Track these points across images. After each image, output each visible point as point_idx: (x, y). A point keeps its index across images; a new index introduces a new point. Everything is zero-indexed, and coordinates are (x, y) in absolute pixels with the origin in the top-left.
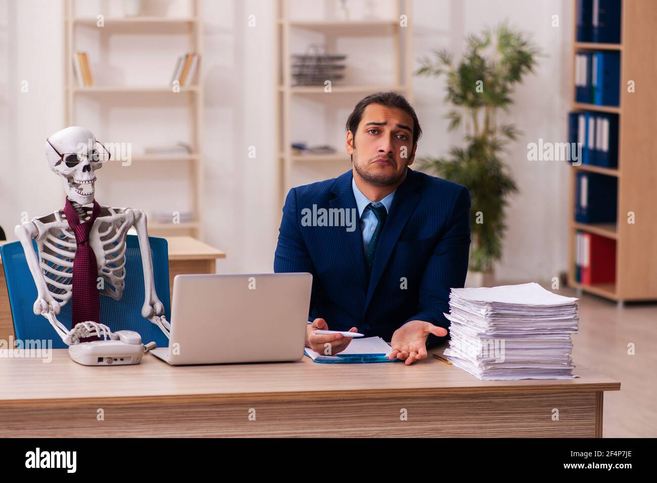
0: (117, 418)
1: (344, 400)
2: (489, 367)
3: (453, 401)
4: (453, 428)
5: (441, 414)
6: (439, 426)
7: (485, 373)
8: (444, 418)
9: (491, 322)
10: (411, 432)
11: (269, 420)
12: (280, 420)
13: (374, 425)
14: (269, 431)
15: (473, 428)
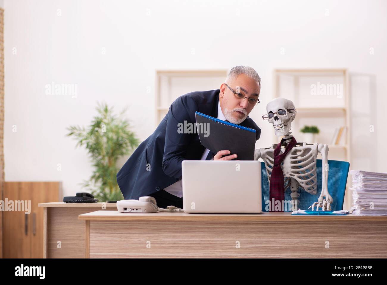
0: (154, 229)
2: (363, 208)
4: (341, 241)
5: (333, 233)
6: (332, 240)
7: (361, 212)
8: (335, 235)
9: (363, 183)
10: (316, 242)
11: (236, 233)
12: (242, 233)
13: (294, 238)
15: (352, 241)
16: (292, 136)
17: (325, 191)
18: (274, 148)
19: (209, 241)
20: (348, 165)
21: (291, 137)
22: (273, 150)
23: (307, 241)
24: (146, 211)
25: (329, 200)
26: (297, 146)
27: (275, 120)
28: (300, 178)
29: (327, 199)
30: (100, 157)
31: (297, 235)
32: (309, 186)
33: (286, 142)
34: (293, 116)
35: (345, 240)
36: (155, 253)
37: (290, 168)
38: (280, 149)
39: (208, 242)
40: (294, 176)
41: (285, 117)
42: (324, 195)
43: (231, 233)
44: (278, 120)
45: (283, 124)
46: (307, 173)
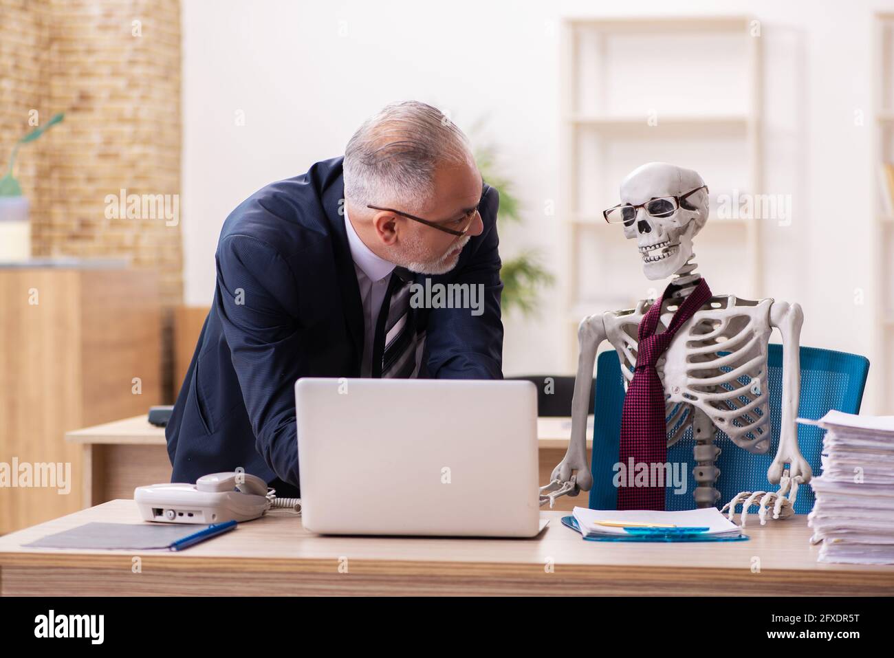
1: (563, 583)
2: (834, 540)
7: (830, 551)
9: (834, 459)
16: (696, 275)
17: (787, 445)
18: (642, 312)
20: (867, 364)
21: (694, 279)
22: (638, 318)
24: (216, 519)
25: (800, 473)
26: (713, 305)
27: (641, 231)
28: (714, 404)
29: (793, 470)
32: (743, 429)
33: (679, 295)
34: (697, 218)
37: (684, 376)
38: (659, 318)
40: (696, 399)
41: (671, 222)
42: (785, 459)
44: (648, 230)
45: (663, 243)
46: (737, 388)
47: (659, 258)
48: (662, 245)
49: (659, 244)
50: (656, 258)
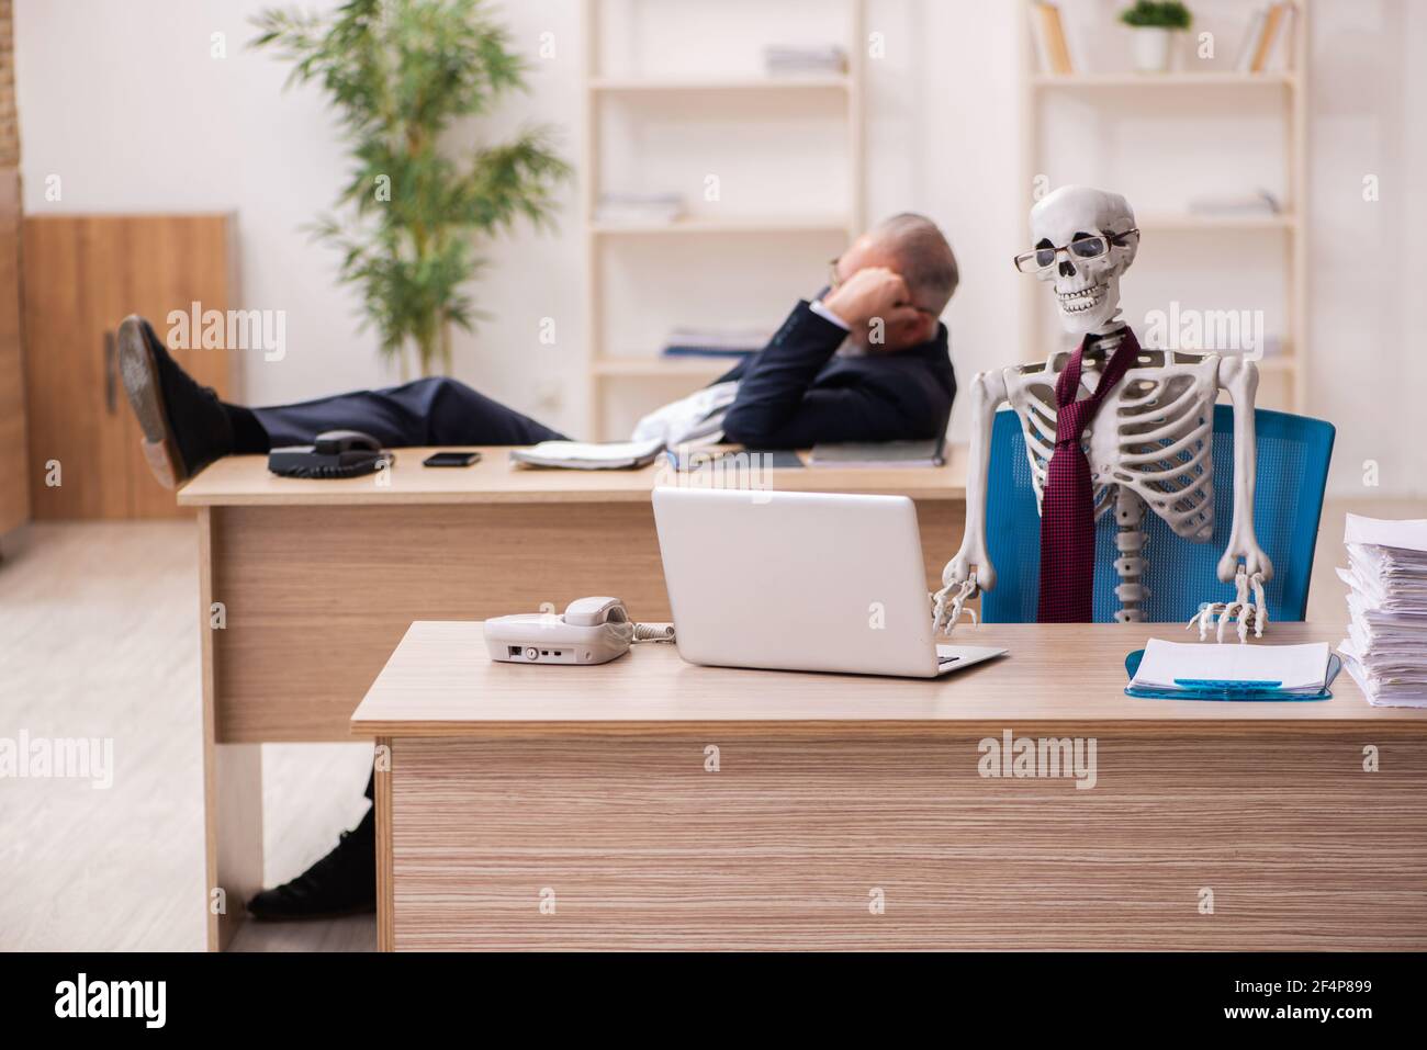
2: (1388, 680)
3: (1306, 747)
6: (1278, 797)
8: (1289, 780)
9: (1393, 588)
10: (1218, 806)
11: (927, 774)
12: (948, 775)
13: (1141, 790)
14: (927, 796)
16: (1123, 322)
17: (1242, 535)
18: (1056, 369)
19: (827, 803)
20: (1332, 431)
21: (1120, 327)
22: (1050, 378)
23: (1188, 802)
24: (589, 658)
25: (1258, 570)
26: (1141, 359)
27: (1062, 274)
28: (1151, 485)
29: (1251, 565)
30: (376, 122)
31: (1149, 779)
32: (1185, 515)
33: (1099, 347)
34: (1127, 254)
35: (1323, 796)
36: (631, 847)
37: (1117, 452)
38: (1079, 378)
39: (824, 808)
40: (1130, 479)
41: (1097, 263)
42: (1240, 551)
43: (908, 775)
44: (1072, 273)
45: (1090, 289)
46: (1177, 466)
47: (1086, 307)
48: (1089, 291)
49: (1086, 291)
50: (1082, 307)
